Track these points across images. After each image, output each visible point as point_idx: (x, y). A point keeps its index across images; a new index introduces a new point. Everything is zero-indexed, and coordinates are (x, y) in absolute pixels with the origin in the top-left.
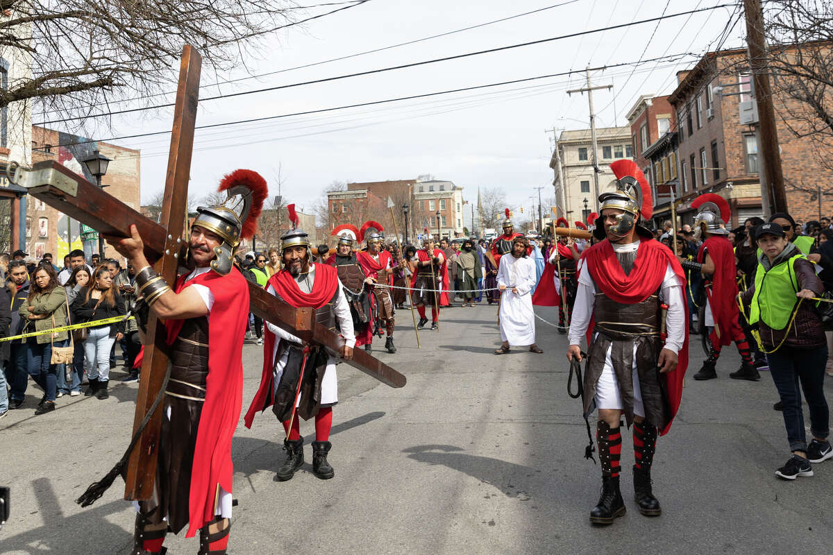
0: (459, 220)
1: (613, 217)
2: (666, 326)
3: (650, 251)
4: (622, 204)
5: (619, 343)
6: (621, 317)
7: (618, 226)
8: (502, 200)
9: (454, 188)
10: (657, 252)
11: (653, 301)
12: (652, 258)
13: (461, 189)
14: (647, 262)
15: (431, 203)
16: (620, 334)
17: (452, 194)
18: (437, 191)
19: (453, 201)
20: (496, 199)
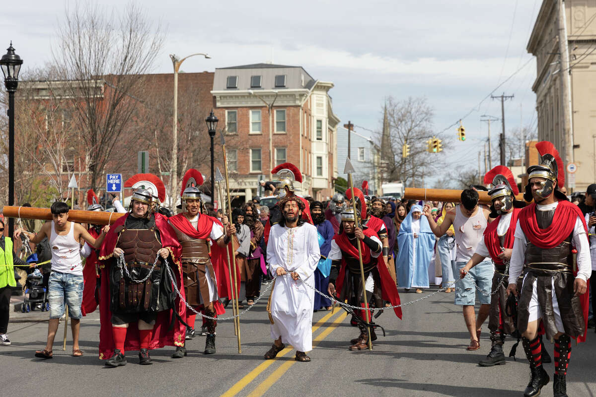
0: (320, 158)
1: (538, 184)
2: (576, 264)
3: (564, 209)
4: (545, 174)
5: (542, 278)
6: (543, 259)
7: (542, 190)
8: (424, 124)
9: (310, 84)
10: (569, 210)
11: (566, 246)
12: (565, 215)
13: (326, 88)
14: (561, 216)
15: (253, 117)
16: (543, 271)
17: (302, 95)
18: (268, 87)
19: (308, 112)
20: (413, 121)
